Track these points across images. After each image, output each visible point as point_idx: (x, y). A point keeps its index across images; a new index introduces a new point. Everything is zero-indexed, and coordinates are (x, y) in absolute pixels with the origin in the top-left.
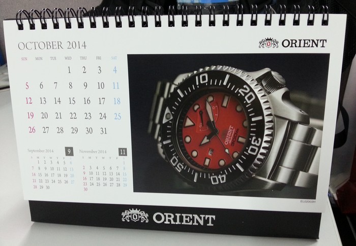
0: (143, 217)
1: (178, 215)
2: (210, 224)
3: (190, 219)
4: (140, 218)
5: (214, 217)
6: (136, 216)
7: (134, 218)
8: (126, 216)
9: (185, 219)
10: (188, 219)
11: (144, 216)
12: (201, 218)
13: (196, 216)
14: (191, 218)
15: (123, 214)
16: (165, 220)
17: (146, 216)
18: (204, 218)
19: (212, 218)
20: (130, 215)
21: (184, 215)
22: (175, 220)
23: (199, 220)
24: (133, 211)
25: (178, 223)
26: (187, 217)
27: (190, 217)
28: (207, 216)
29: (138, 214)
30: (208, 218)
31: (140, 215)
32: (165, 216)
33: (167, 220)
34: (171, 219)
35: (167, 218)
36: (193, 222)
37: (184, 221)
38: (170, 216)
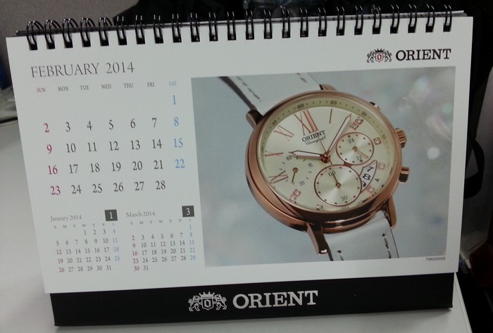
0: (219, 303)
1: (267, 295)
2: (312, 303)
3: (284, 299)
4: (215, 305)
5: (316, 292)
6: (210, 301)
7: (206, 305)
8: (194, 303)
9: (277, 299)
10: (281, 299)
11: (221, 300)
12: (298, 295)
13: (292, 294)
14: (286, 297)
15: (191, 302)
16: (250, 304)
17: (224, 300)
18: (303, 294)
19: (314, 294)
20: (200, 301)
21: (276, 294)
22: (263, 302)
23: (296, 298)
24: (204, 296)
25: (268, 305)
26: (279, 296)
27: (284, 296)
28: (306, 293)
29: (211, 300)
30: (309, 294)
31: (215, 300)
32: (249, 298)
33: (252, 303)
34: (258, 301)
35: (253, 301)
36: (289, 302)
37: (276, 302)
38: (256, 298)
